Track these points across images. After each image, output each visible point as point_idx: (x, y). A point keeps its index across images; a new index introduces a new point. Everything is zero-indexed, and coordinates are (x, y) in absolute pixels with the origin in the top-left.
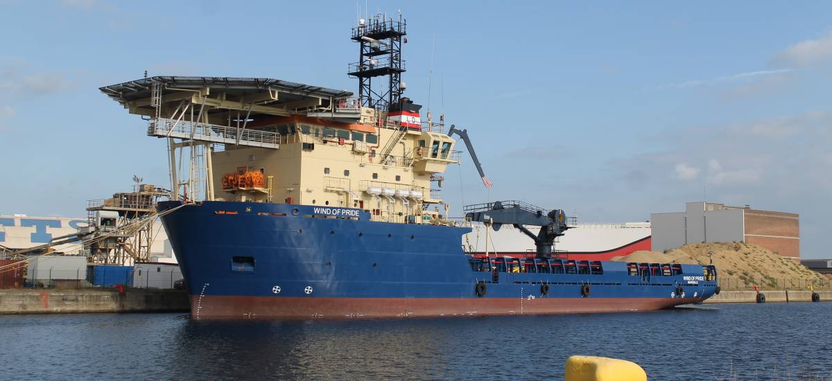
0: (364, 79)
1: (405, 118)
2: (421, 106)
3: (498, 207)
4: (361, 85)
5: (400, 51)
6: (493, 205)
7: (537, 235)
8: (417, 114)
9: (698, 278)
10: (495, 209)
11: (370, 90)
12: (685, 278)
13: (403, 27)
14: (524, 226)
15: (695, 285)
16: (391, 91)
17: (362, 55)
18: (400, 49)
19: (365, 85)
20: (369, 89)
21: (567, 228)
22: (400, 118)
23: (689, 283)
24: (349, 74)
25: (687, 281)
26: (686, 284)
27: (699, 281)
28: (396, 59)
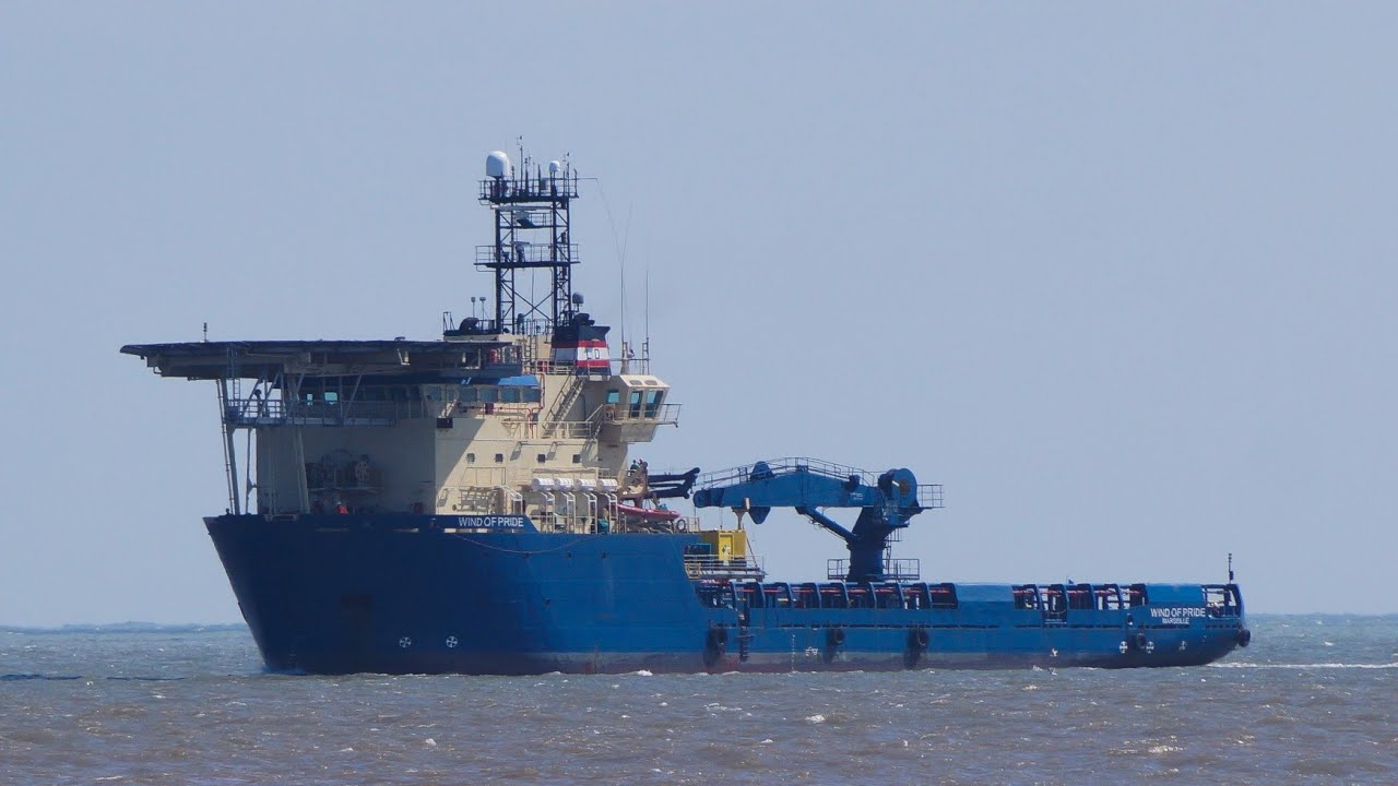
0: (504, 270)
1: (582, 354)
2: (607, 329)
3: (761, 473)
4: (499, 282)
5: (568, 227)
6: (750, 471)
7: (850, 530)
8: (603, 344)
9: (1190, 611)
10: (754, 477)
11: (513, 292)
12: (1154, 613)
13: (572, 183)
14: (819, 509)
15: (1181, 626)
16: (555, 293)
17: (498, 228)
18: (568, 223)
19: (504, 281)
20: (513, 290)
21: (919, 510)
22: (575, 352)
23: (1165, 621)
24: (476, 264)
25: (1160, 619)
26: (1158, 624)
27: (1192, 619)
28: (563, 242)
